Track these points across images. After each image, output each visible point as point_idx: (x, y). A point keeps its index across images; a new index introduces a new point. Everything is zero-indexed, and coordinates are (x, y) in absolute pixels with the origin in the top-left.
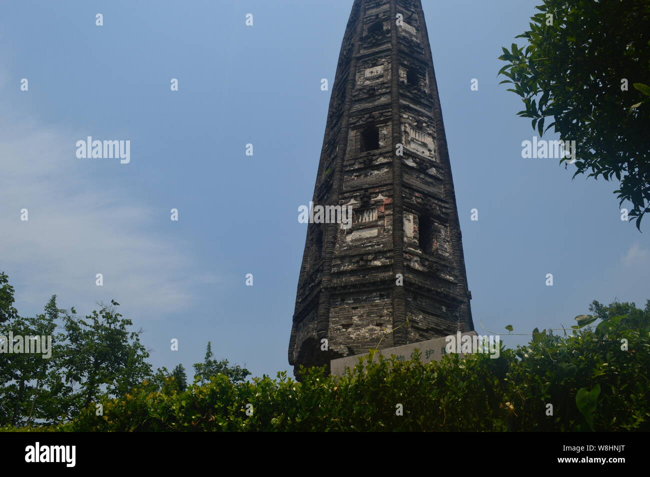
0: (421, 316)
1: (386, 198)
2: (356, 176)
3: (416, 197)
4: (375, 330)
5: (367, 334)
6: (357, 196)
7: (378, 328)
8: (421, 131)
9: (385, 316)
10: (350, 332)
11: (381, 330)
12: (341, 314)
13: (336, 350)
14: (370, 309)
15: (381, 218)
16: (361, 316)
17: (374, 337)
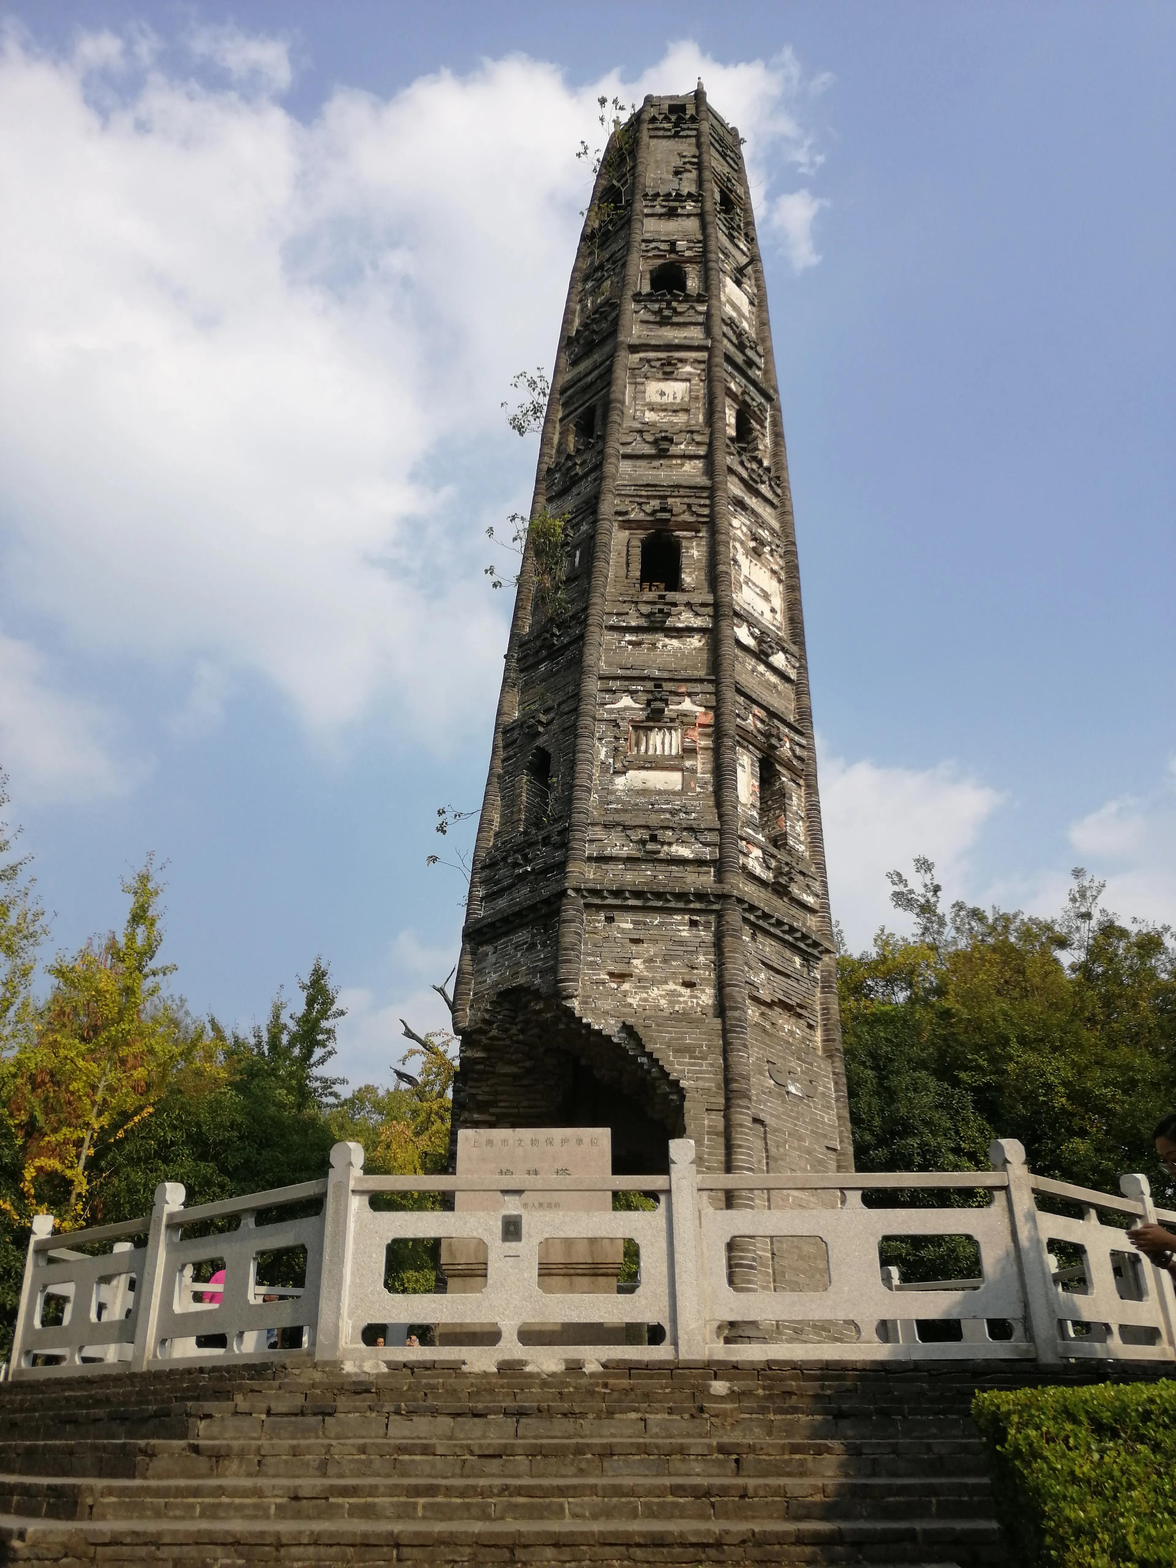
0: (762, 976)
1: (702, 709)
2: (630, 643)
3: (754, 715)
4: (681, 995)
5: (663, 1002)
6: (637, 692)
7: (687, 992)
8: (760, 561)
9: (701, 969)
10: (626, 991)
11: (692, 997)
12: (606, 950)
13: (596, 1027)
14: (669, 947)
15: (689, 752)
16: (650, 960)
17: (677, 1008)
